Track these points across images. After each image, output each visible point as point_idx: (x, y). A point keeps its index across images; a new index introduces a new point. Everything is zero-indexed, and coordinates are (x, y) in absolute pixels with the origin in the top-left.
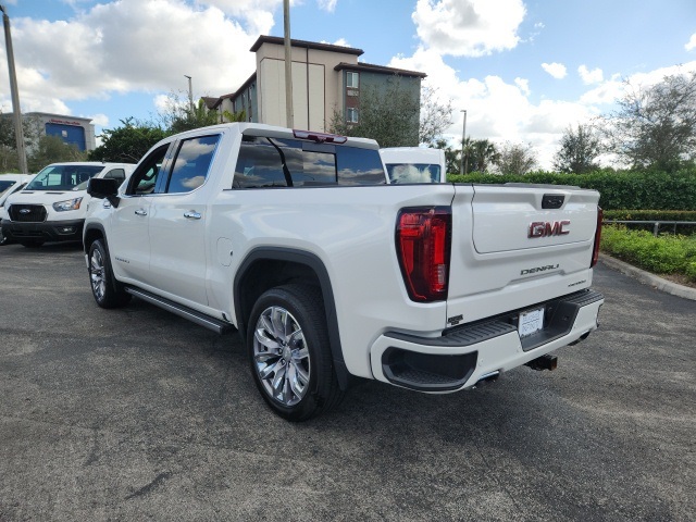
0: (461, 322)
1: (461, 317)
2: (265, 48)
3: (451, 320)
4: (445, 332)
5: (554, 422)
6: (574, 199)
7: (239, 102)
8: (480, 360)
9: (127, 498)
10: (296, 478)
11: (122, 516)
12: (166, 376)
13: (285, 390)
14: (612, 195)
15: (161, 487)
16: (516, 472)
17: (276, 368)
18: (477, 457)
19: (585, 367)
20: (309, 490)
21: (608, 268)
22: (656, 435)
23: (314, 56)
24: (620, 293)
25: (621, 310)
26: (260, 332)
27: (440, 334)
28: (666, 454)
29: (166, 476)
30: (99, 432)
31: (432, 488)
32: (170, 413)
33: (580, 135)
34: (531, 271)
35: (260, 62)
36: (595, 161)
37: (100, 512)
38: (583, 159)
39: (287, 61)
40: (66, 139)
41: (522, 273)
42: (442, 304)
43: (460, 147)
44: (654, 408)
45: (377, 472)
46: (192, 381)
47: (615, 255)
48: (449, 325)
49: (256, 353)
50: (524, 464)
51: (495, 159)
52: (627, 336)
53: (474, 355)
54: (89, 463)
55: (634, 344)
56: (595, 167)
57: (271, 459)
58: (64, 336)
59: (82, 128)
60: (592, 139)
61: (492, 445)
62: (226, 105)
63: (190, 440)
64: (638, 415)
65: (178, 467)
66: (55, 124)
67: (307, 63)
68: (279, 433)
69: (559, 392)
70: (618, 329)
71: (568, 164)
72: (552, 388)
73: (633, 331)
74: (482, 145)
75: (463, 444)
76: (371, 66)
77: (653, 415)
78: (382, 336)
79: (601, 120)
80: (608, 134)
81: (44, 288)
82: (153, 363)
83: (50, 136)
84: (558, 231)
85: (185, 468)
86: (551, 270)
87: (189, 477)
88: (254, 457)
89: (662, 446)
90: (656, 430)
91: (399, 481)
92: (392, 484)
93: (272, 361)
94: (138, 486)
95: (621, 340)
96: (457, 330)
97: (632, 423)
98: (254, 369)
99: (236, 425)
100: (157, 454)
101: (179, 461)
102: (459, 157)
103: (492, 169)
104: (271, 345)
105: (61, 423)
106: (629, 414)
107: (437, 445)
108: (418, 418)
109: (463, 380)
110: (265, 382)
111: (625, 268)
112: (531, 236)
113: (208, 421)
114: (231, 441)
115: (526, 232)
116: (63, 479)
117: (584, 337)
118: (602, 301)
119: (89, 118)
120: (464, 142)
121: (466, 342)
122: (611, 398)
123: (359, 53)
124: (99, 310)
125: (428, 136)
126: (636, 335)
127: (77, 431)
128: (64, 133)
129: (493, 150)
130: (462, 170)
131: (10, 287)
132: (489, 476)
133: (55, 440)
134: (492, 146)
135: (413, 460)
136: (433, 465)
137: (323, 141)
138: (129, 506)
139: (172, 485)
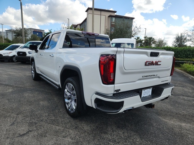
0: (120, 92)
1: (120, 90)
2: (89, 11)
3: (115, 91)
4: (114, 94)
5: (155, 125)
6: (163, 54)
7: (82, 26)
8: (124, 104)
9: (17, 137)
10: (68, 136)
11: (13, 142)
12: (43, 101)
13: (71, 108)
14: (190, 54)
15: (28, 134)
16: (137, 140)
17: (69, 101)
18: (126, 134)
19: (170, 107)
20: (70, 140)
21: (185, 76)
22: (188, 132)
23: (103, 13)
24: (187, 84)
25: (186, 90)
26: (66, 90)
27: (112, 95)
28: (190, 139)
29: (30, 131)
30: (18, 116)
31: (108, 143)
32: (39, 112)
33: (181, 36)
34: (146, 76)
35: (88, 15)
36: (185, 44)
37: (8, 141)
38: (182, 43)
39: (93, 14)
40: (38, 35)
41: (143, 77)
42: (113, 85)
43: (144, 39)
44: (190, 123)
45: (93, 136)
46: (49, 103)
47: (188, 72)
48: (115, 92)
49: (65, 96)
50: (141, 138)
51: (154, 42)
52: (186, 98)
53: (123, 102)
54: (11, 125)
55: (188, 101)
56: (186, 46)
57: (63, 128)
58: (21, 87)
59: (42, 33)
60: (184, 37)
61: (132, 130)
62: (79, 27)
63: (42, 121)
64: (183, 124)
65: (35, 129)
66: (35, 31)
67: (101, 15)
68: (68, 121)
69: (159, 115)
70: (184, 96)
71: (177, 45)
72: (157, 113)
73: (189, 96)
74: (150, 38)
75: (123, 129)
76: (119, 16)
77: (189, 125)
78: (94, 94)
79: (187, 32)
80: (189, 36)
81: (21, 74)
82: (40, 97)
83: (34, 34)
84: (157, 64)
85: (37, 129)
86: (154, 76)
87: (37, 132)
88: (58, 128)
89: (189, 136)
90: (189, 130)
91: (99, 140)
92: (96, 140)
93: (69, 99)
94: (22, 133)
95: (184, 99)
96: (118, 94)
97: (181, 127)
98: (64, 101)
99: (56, 117)
100: (31, 124)
101: (36, 127)
102: (143, 42)
103: (153, 46)
104: (68, 94)
105: (9, 112)
106: (180, 124)
107: (114, 129)
108: (111, 119)
109: (119, 110)
110: (67, 105)
111: (190, 77)
112: (146, 65)
113: (49, 115)
114: (53, 122)
115: (144, 64)
116: (3, 129)
117: (167, 98)
118: (173, 87)
119: (44, 30)
120: (145, 37)
121: (120, 98)
122: (176, 118)
123: (115, 12)
124: (33, 81)
125: (133, 35)
126: (189, 98)
127: (13, 115)
128: (38, 34)
129: (154, 40)
130: (144, 45)
131: (13, 73)
132: (128, 141)
133: (5, 117)
134: (153, 39)
135: (105, 133)
136: (111, 135)
137: (91, 35)
138: (17, 139)
139: (31, 134)
